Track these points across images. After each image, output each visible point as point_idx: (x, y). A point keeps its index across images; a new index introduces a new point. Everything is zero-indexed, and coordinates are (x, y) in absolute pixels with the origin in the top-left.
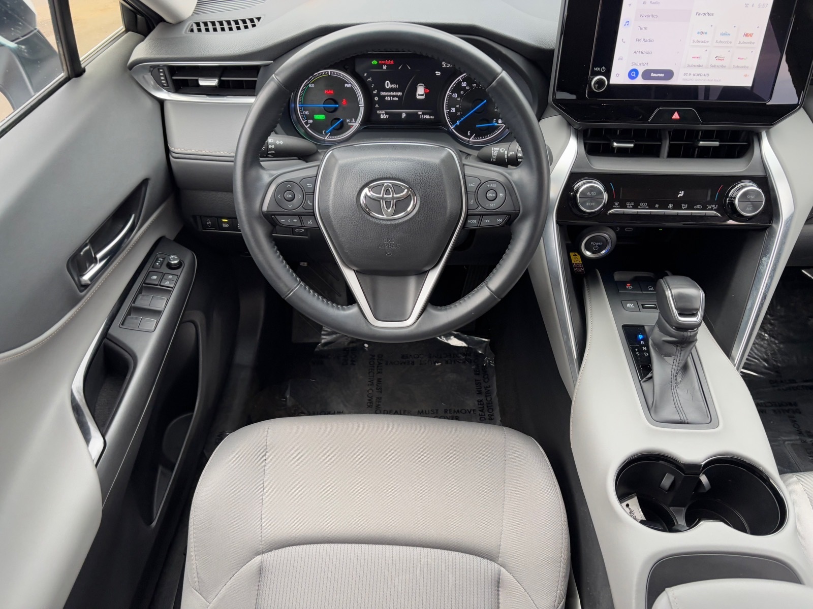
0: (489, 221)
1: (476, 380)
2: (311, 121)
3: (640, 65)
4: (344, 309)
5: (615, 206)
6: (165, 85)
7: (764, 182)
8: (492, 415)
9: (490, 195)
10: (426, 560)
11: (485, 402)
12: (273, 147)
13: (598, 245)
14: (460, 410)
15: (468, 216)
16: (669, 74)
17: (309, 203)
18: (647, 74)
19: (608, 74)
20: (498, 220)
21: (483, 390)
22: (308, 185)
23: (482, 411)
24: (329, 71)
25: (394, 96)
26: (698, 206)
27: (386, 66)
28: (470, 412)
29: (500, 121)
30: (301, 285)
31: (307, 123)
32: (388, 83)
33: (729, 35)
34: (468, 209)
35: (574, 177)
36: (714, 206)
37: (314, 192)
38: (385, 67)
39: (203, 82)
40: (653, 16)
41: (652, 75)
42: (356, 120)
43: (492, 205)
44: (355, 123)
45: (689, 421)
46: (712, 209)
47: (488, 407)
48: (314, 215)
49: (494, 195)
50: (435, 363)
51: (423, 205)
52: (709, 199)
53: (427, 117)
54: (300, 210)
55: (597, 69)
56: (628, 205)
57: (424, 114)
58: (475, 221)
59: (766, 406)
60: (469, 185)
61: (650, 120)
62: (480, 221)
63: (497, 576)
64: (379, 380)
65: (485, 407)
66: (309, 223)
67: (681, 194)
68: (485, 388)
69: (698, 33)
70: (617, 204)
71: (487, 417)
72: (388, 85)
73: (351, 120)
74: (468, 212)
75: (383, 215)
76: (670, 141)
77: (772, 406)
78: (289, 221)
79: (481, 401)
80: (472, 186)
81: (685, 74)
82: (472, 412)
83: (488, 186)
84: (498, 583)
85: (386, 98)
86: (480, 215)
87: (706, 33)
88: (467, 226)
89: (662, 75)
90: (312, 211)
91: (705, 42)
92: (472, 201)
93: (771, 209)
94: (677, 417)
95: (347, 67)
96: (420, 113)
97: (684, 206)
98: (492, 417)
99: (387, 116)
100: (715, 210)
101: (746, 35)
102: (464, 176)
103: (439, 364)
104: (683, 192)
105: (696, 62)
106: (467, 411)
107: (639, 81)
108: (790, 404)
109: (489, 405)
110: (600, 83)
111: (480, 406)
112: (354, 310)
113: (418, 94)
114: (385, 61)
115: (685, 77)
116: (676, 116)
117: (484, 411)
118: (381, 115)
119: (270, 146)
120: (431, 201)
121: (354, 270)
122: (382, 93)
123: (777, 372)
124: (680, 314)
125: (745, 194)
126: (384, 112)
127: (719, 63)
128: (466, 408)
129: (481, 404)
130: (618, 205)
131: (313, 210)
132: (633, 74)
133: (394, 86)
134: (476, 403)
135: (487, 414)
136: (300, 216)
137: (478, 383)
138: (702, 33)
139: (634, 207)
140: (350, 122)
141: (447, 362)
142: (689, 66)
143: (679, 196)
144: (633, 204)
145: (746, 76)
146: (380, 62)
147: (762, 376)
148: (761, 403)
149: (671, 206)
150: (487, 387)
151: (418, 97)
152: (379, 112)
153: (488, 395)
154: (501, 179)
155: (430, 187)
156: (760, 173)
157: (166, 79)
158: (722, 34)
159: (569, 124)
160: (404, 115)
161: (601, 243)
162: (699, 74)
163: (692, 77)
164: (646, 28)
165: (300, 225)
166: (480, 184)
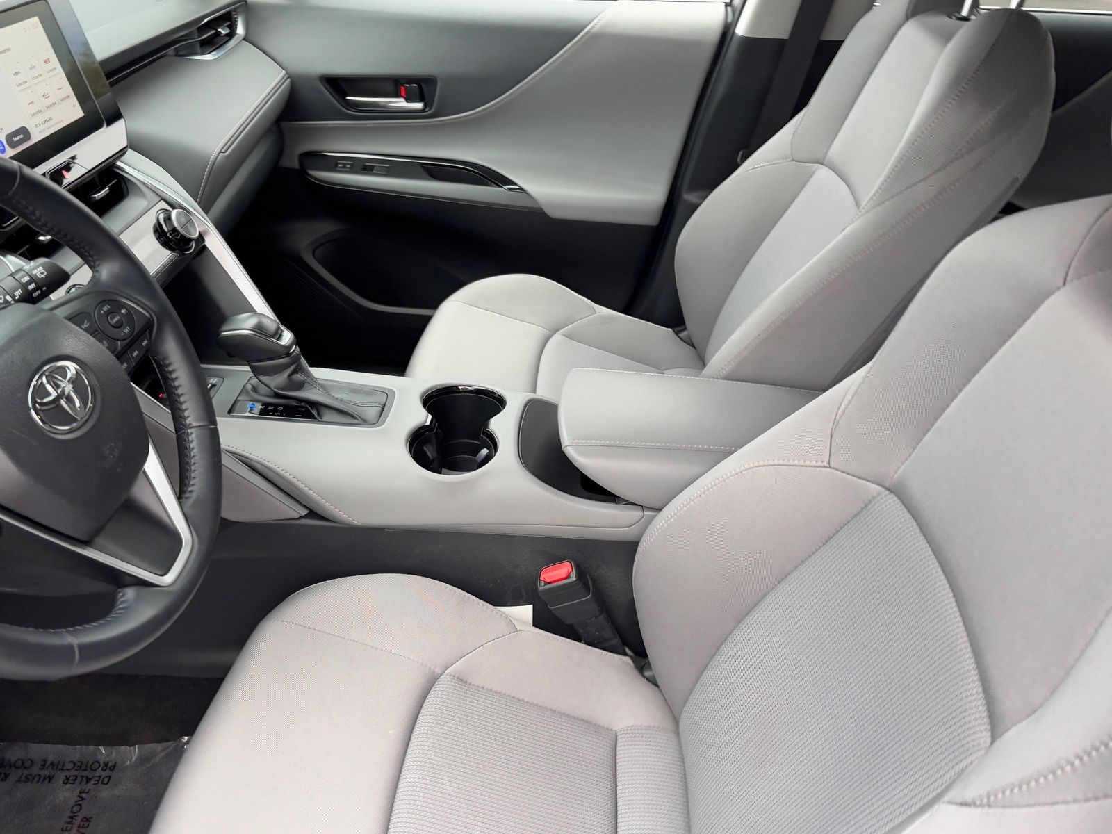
0: (136, 353)
1: (19, 781)
11: (74, 772)
14: (72, 815)
16: (24, 132)
18: (10, 141)
21: (46, 772)
23: (88, 780)
28: (83, 799)
41: (15, 139)
47: (85, 770)
49: (117, 318)
58: (126, 365)
60: (84, 327)
62: (130, 360)
68: (41, 769)
69: (14, 74)
71: (104, 774)
79: (67, 779)
82: (84, 795)
84: (461, 681)
86: (125, 352)
89: (21, 136)
91: (25, 82)
92: (105, 342)
94: (376, 410)
101: (46, 62)
105: (34, 108)
106: (80, 802)
107: (9, 152)
109: (83, 767)
111: (77, 782)
115: (39, 129)
117: (90, 777)
125: (178, 219)
127: (49, 101)
128: (72, 803)
129: (75, 780)
134: (68, 786)
135: (99, 772)
137: (27, 779)
138: (17, 73)
142: (32, 115)
145: (73, 106)
150: (44, 765)
153: (60, 767)
162: (46, 121)
163: (42, 127)
166: (92, 317)
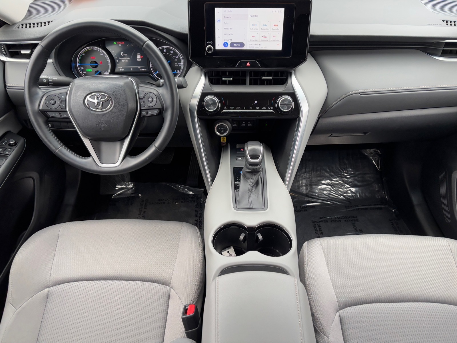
0: (151, 112)
2: (85, 72)
3: (228, 40)
4: (85, 159)
6: (5, 54)
7: (293, 95)
8: (201, 227)
9: (150, 99)
10: (134, 286)
11: (199, 220)
12: (51, 81)
13: (223, 130)
15: (141, 110)
16: (242, 45)
17: (64, 105)
18: (232, 45)
19: (214, 45)
20: (155, 112)
21: (198, 215)
22: (62, 97)
24: (92, 47)
25: (126, 60)
26: (264, 108)
27: (120, 45)
29: (178, 71)
30: (63, 147)
31: (83, 73)
32: (122, 53)
33: (267, 25)
35: (204, 95)
36: (271, 108)
37: (65, 101)
39: (23, 52)
40: (230, 17)
41: (235, 45)
42: (107, 72)
43: (151, 104)
44: (107, 73)
45: (254, 207)
46: (270, 109)
47: (199, 223)
48: (66, 111)
49: (151, 100)
50: (176, 203)
51: (116, 104)
52: (269, 104)
53: (143, 70)
54: (59, 109)
55: (208, 42)
56: (231, 108)
57: (141, 68)
58: (145, 113)
59: (341, 218)
60: (140, 95)
61: (236, 66)
62: (147, 113)
63: (168, 292)
64: (144, 212)
65: (198, 223)
66: (64, 115)
67: (256, 102)
69: (252, 25)
70: (225, 108)
72: (122, 55)
73: (105, 72)
74: (141, 108)
75: (97, 109)
76: (250, 77)
77: (344, 218)
78: (54, 114)
79: (197, 220)
80: (142, 96)
83: (149, 95)
84: (169, 296)
85: (122, 61)
86: (147, 109)
87: (256, 25)
88: (141, 114)
89: (239, 45)
90: (65, 109)
91: (256, 29)
92: (142, 103)
93: (297, 108)
94: (248, 207)
95: (100, 45)
96: (139, 68)
97: (258, 108)
98: (201, 228)
99: (123, 69)
100: (272, 110)
101: (275, 25)
102: (138, 91)
103: (178, 203)
104: (257, 101)
105: (254, 39)
107: (229, 48)
108: (354, 217)
110: (210, 49)
112: (90, 159)
113: (138, 59)
114: (120, 42)
115: (250, 46)
116: (248, 64)
118: (121, 69)
120: (120, 102)
121: (89, 139)
122: (120, 58)
123: (349, 202)
124: (251, 158)
125: (284, 101)
126: (122, 68)
127: (265, 39)
129: (196, 222)
131: (66, 109)
132: (226, 44)
133: (125, 55)
134: (194, 221)
135: (199, 226)
136: (59, 112)
137: (197, 212)
138: (254, 25)
139: (234, 109)
140: (105, 73)
141: (182, 202)
142: (251, 40)
144: (233, 107)
145: (278, 45)
146: (118, 43)
147: (341, 204)
148: (339, 217)
149: (251, 108)
151: (138, 60)
152: (119, 68)
154: (155, 92)
156: (292, 91)
157: (5, 51)
158: (264, 25)
159: (202, 70)
160: (132, 69)
161: (224, 129)
162: (256, 45)
163: (253, 46)
164: (228, 23)
165: (60, 116)
166: (145, 95)
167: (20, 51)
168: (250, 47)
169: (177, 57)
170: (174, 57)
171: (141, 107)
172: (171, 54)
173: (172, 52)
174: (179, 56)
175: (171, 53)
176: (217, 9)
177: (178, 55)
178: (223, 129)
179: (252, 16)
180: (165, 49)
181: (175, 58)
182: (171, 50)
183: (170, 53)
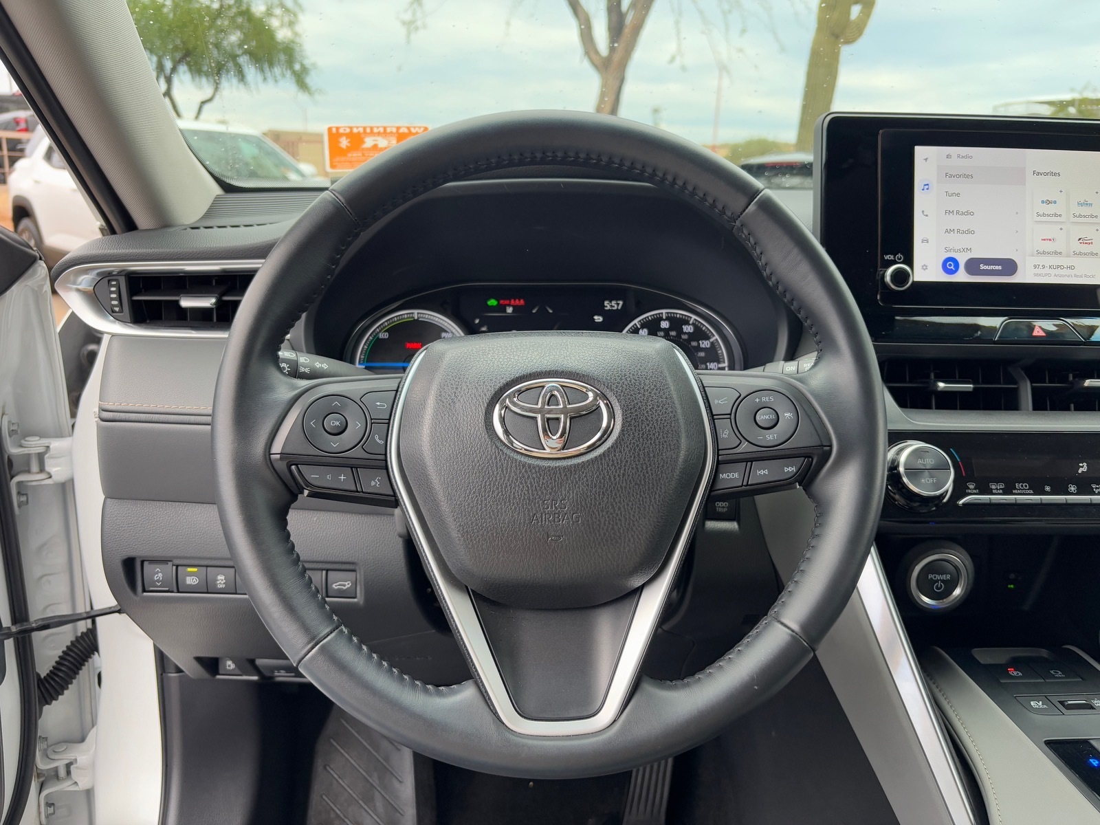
0: (766, 472)
3: (959, 250)
4: (440, 694)
5: (970, 491)
6: (117, 309)
9: (763, 417)
12: (307, 371)
13: (943, 581)
15: (718, 464)
16: (1009, 266)
17: (378, 441)
18: (973, 265)
20: (786, 470)
22: (378, 404)
24: (416, 312)
27: (511, 308)
30: (341, 631)
33: (1091, 205)
34: (718, 450)
37: (389, 419)
38: (510, 310)
39: (186, 303)
40: (967, 176)
41: (982, 267)
43: (771, 437)
48: (386, 468)
49: (773, 417)
51: (630, 425)
54: (358, 453)
55: (888, 257)
56: (993, 487)
58: (736, 475)
60: (716, 402)
61: (995, 338)
62: (747, 474)
66: (373, 483)
67: (1083, 467)
69: (1043, 202)
70: (971, 487)
74: (718, 455)
75: (544, 449)
76: (1032, 382)
78: (329, 477)
80: (721, 403)
81: (1035, 267)
83: (757, 400)
86: (746, 461)
87: (1055, 202)
88: (720, 486)
89: (1000, 268)
90: (382, 457)
92: (726, 431)
95: (445, 306)
97: (1097, 488)
102: (703, 389)
104: (1085, 464)
105: (1049, 247)
107: (962, 277)
110: (900, 277)
112: (465, 694)
114: (510, 300)
115: (1037, 271)
116: (1038, 332)
119: (302, 369)
120: (647, 419)
121: (469, 593)
127: (1085, 248)
130: (975, 489)
131: (386, 455)
132: (950, 265)
136: (354, 466)
138: (1049, 202)
139: (1005, 491)
142: (1039, 253)
143: (1080, 471)
144: (1002, 486)
146: (502, 302)
155: (642, 391)
157: (120, 298)
158: (1081, 204)
161: (949, 577)
162: (1059, 267)
163: (1047, 270)
164: (958, 195)
165: (354, 489)
166: (739, 400)
167: (177, 302)
168: (1036, 275)
169: (705, 344)
170: (694, 344)
171: (717, 451)
172: (684, 337)
173: (688, 329)
174: (712, 344)
175: (686, 333)
176: (921, 152)
177: (707, 338)
178: (944, 577)
179: (1039, 174)
180: (665, 320)
181: (699, 349)
182: (687, 323)
183: (680, 332)
